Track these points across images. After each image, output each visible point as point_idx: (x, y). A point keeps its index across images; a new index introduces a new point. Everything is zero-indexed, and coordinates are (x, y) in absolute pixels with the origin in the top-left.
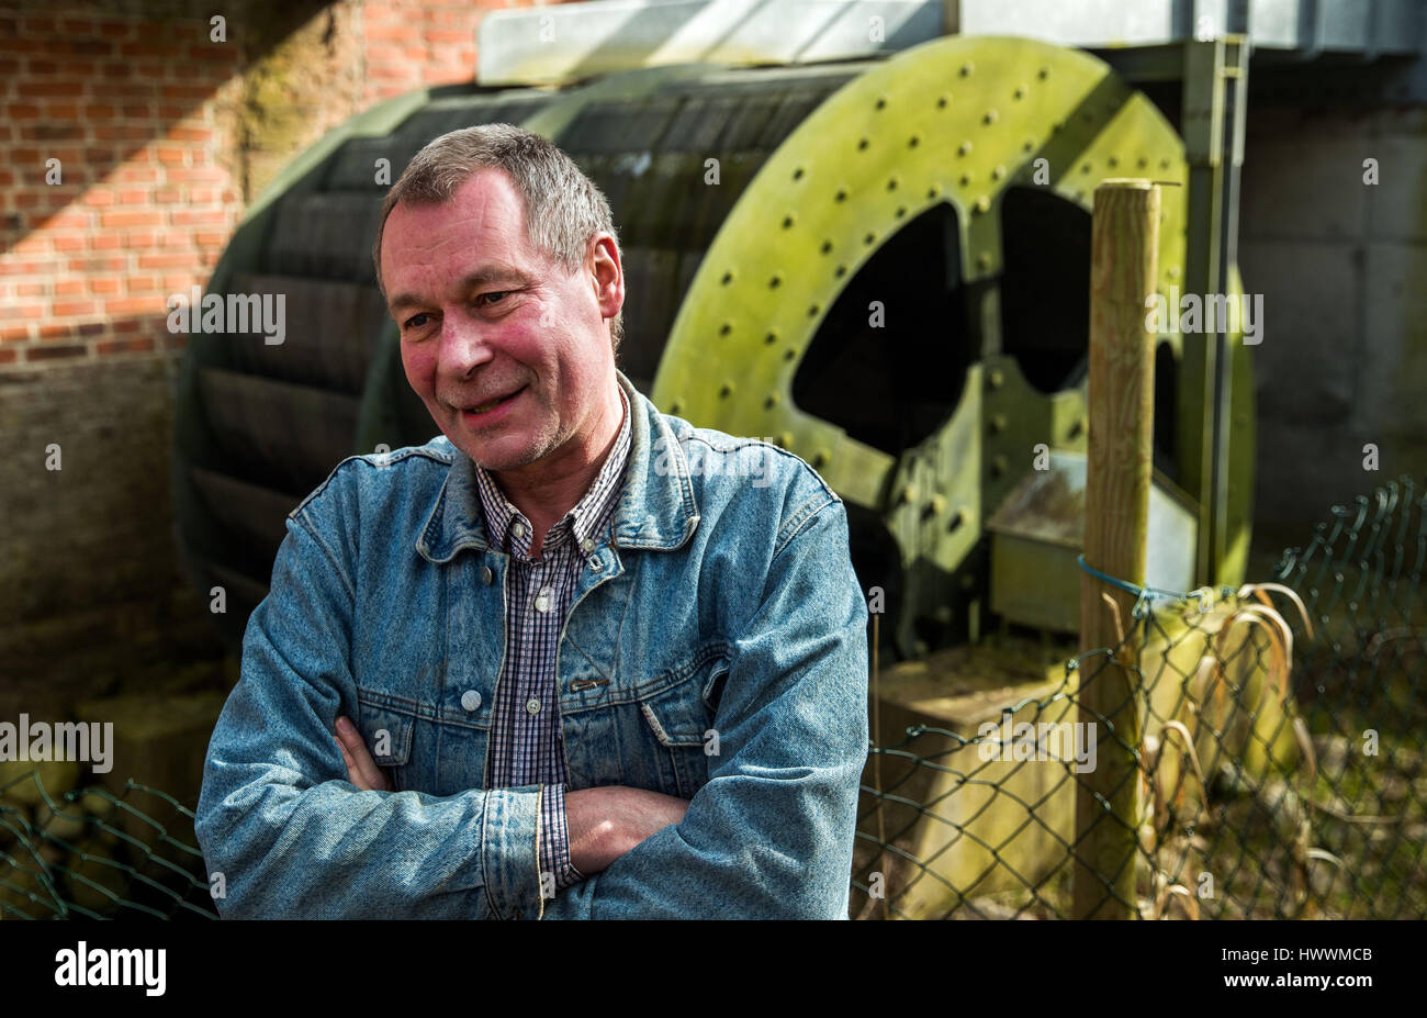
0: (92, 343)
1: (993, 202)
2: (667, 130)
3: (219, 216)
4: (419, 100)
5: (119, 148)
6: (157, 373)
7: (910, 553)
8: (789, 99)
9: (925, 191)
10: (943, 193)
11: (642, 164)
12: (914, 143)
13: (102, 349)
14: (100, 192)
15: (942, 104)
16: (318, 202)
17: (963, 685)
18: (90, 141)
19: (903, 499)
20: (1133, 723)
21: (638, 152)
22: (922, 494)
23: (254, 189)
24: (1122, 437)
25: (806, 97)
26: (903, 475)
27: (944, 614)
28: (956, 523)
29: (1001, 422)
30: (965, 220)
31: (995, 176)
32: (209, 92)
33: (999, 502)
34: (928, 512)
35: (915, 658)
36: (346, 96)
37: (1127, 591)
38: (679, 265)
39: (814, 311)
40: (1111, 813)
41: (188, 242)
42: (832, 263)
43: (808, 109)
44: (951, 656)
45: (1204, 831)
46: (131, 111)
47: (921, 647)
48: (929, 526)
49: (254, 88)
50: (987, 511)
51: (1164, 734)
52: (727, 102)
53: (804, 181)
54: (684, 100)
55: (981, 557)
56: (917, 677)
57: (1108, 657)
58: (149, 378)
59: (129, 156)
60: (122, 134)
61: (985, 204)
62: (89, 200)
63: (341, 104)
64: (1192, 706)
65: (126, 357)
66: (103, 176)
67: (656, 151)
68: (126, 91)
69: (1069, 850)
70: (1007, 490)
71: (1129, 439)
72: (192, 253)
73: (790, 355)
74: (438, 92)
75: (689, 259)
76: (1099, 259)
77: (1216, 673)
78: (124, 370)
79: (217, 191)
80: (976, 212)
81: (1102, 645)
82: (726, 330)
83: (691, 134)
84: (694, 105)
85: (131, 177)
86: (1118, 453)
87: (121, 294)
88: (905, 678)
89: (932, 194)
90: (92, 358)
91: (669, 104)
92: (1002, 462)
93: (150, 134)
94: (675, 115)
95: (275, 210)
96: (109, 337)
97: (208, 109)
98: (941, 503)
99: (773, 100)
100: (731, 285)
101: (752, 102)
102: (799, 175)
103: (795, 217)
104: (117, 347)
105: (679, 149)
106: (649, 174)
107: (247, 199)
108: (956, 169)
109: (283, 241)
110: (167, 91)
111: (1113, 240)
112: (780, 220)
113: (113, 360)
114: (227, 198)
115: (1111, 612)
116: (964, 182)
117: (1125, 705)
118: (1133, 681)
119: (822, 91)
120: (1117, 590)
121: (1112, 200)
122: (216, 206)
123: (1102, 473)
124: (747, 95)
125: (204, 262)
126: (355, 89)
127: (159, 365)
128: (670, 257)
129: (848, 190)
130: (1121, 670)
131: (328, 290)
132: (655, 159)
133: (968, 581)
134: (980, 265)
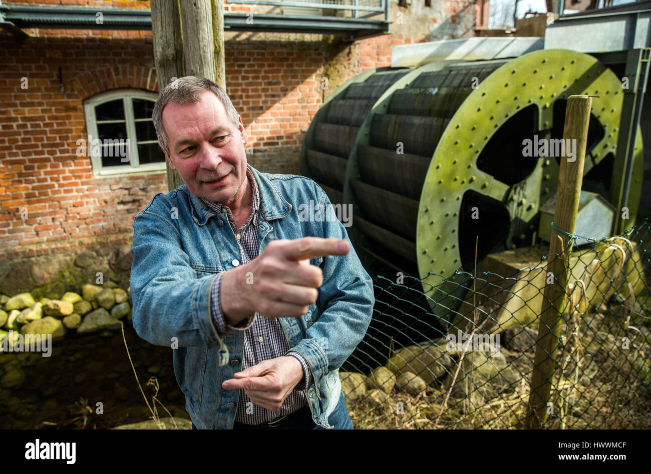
0: (280, 141)
1: (550, 105)
2: (444, 81)
3: (316, 106)
4: (373, 72)
5: (290, 87)
6: (297, 151)
7: (513, 216)
8: (484, 71)
9: (528, 101)
10: (533, 101)
11: (435, 91)
12: (524, 85)
13: (282, 143)
14: (284, 100)
15: (535, 72)
16: (342, 102)
17: (525, 259)
18: (282, 85)
19: (512, 199)
20: (565, 278)
21: (434, 87)
22: (519, 198)
23: (325, 98)
24: (570, 184)
25: (489, 70)
26: (513, 191)
27: (523, 236)
28: (529, 208)
29: (548, 177)
30: (540, 111)
31: (553, 96)
32: (314, 71)
33: (545, 203)
34: (520, 204)
35: (512, 249)
36: (353, 71)
37: (567, 235)
38: (443, 122)
39: (486, 138)
40: (553, 306)
41: (307, 114)
42: (493, 123)
43: (489, 73)
44: (523, 250)
45: (604, 313)
46: (293, 77)
47: (514, 246)
48: (520, 208)
49: (327, 70)
50: (541, 205)
51: (576, 284)
52: (464, 72)
53: (485, 97)
54: (451, 71)
55: (537, 219)
56: (511, 255)
57: (557, 256)
58: (294, 152)
59: (292, 90)
60: (290, 83)
61: (548, 105)
62: (281, 102)
63: (351, 74)
64: (587, 275)
65: (288, 146)
66: (285, 95)
67: (440, 87)
68: (292, 71)
69: (537, 316)
70: (548, 199)
71: (572, 184)
72: (308, 116)
73: (477, 152)
74: (379, 70)
75: (446, 120)
76: (567, 122)
77: (599, 265)
78: (288, 149)
79: (315, 99)
80: (545, 107)
81: (556, 252)
82: (456, 143)
83: (452, 82)
84: (453, 73)
85: (292, 95)
86: (568, 189)
87: (288, 128)
88: (507, 255)
89: (530, 102)
90: (280, 146)
91: (447, 72)
92: (547, 190)
93: (298, 83)
94: (448, 75)
95: (330, 104)
96: (285, 140)
97: (314, 76)
98: (524, 201)
99: (479, 71)
100: (459, 129)
101: (472, 71)
102: (484, 94)
103: (481, 108)
104: (287, 143)
105: (447, 87)
106: (437, 94)
107: (323, 102)
108: (539, 93)
109: (331, 114)
110: (303, 71)
111: (573, 116)
112: (477, 109)
113: (285, 146)
114: (318, 101)
115: (561, 242)
116: (541, 98)
117: (562, 272)
118: (566, 265)
119: (495, 68)
120: (563, 235)
121: (573, 102)
122: (315, 104)
123: (562, 195)
124: (471, 69)
125: (310, 120)
126: (356, 70)
127: (297, 148)
128: (441, 120)
129: (500, 100)
130: (562, 261)
131: (342, 128)
132: (439, 90)
133: (532, 227)
134: (545, 125)
